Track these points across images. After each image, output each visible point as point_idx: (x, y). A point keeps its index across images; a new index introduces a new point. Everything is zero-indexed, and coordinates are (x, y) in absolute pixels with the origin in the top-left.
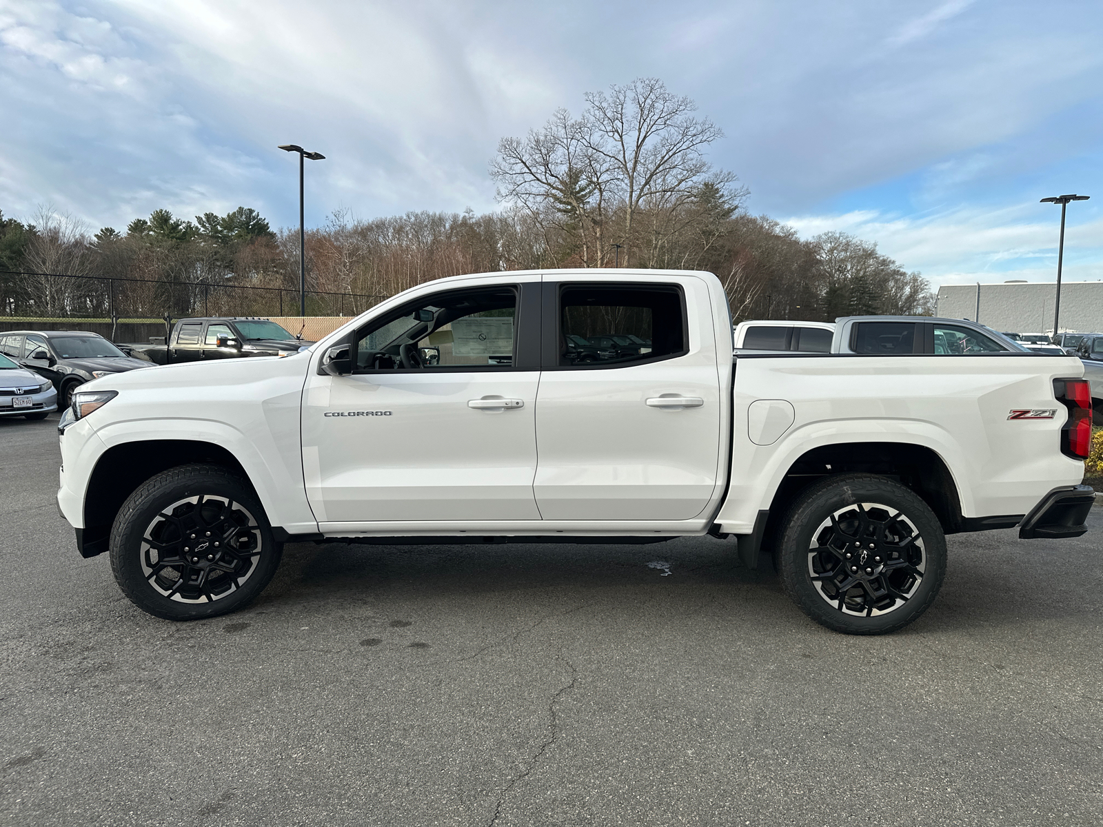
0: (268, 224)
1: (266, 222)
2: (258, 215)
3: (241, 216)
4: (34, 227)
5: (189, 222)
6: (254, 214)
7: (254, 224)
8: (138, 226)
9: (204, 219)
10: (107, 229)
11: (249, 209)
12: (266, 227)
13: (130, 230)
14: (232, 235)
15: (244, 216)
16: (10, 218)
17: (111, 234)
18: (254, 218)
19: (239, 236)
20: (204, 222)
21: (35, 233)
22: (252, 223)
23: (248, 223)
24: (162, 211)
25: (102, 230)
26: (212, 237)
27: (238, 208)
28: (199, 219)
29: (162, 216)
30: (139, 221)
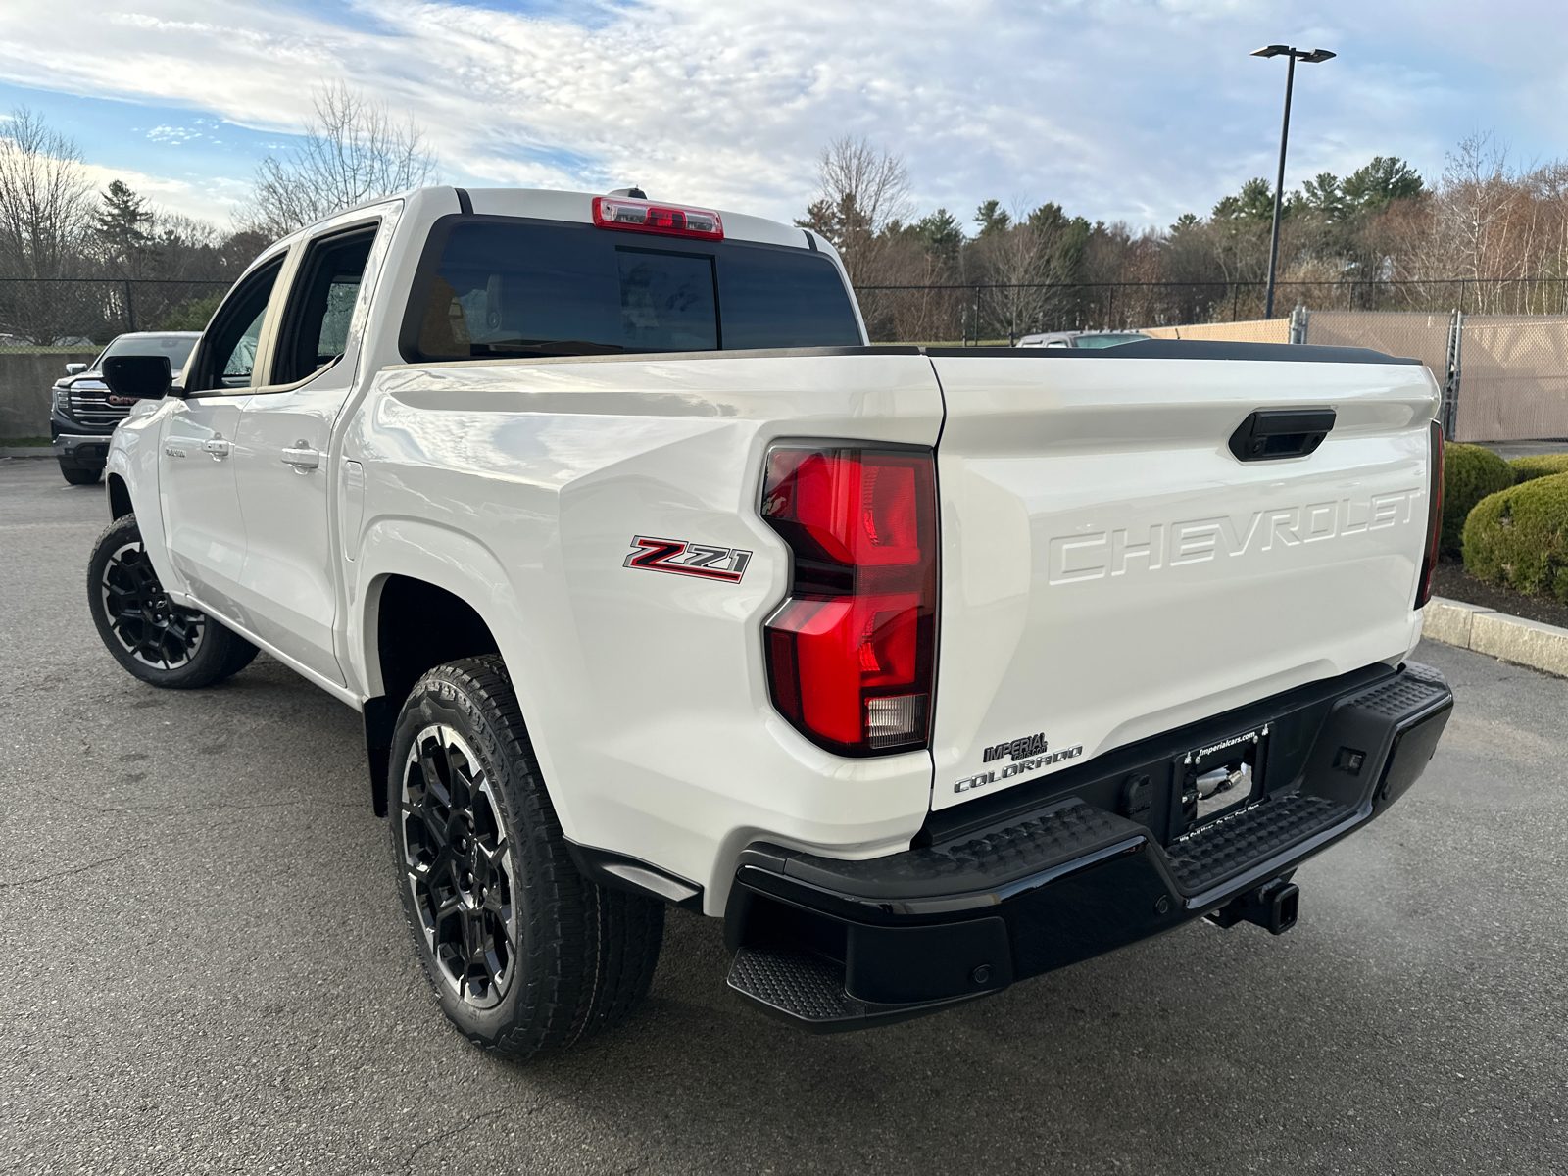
0: (1420, 177)
1: (1416, 176)
2: (1405, 166)
3: (1377, 172)
4: (1103, 224)
5: (1297, 192)
6: (1397, 166)
7: (1397, 182)
8: (1227, 207)
9: (1316, 184)
10: (1186, 217)
11: (1391, 159)
12: (1418, 182)
13: (1214, 213)
14: (1359, 203)
15: (1381, 171)
16: (1077, 216)
17: (1191, 223)
18: (1398, 171)
19: (1369, 203)
20: (1315, 188)
21: (1104, 230)
22: (1392, 181)
23: (1386, 181)
24: (1257, 179)
25: (1180, 219)
26: (1323, 210)
27: (1372, 160)
28: (1308, 185)
29: (1257, 187)
30: (1228, 199)
